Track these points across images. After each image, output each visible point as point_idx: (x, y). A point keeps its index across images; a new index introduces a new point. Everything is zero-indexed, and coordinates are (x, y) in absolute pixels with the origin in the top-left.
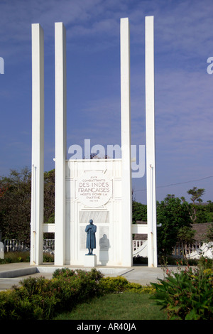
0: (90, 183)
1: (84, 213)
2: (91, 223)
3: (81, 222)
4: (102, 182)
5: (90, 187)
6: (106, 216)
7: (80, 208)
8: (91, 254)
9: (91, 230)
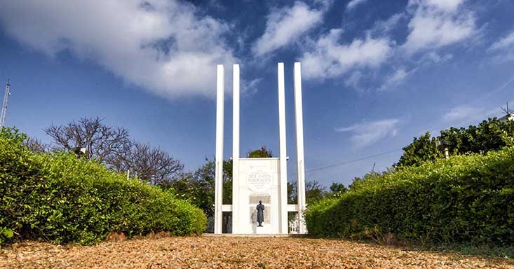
0: (257, 175)
1: (252, 196)
2: (260, 202)
3: (250, 204)
4: (265, 174)
6: (268, 199)
7: (249, 193)
8: (260, 225)
9: (260, 208)
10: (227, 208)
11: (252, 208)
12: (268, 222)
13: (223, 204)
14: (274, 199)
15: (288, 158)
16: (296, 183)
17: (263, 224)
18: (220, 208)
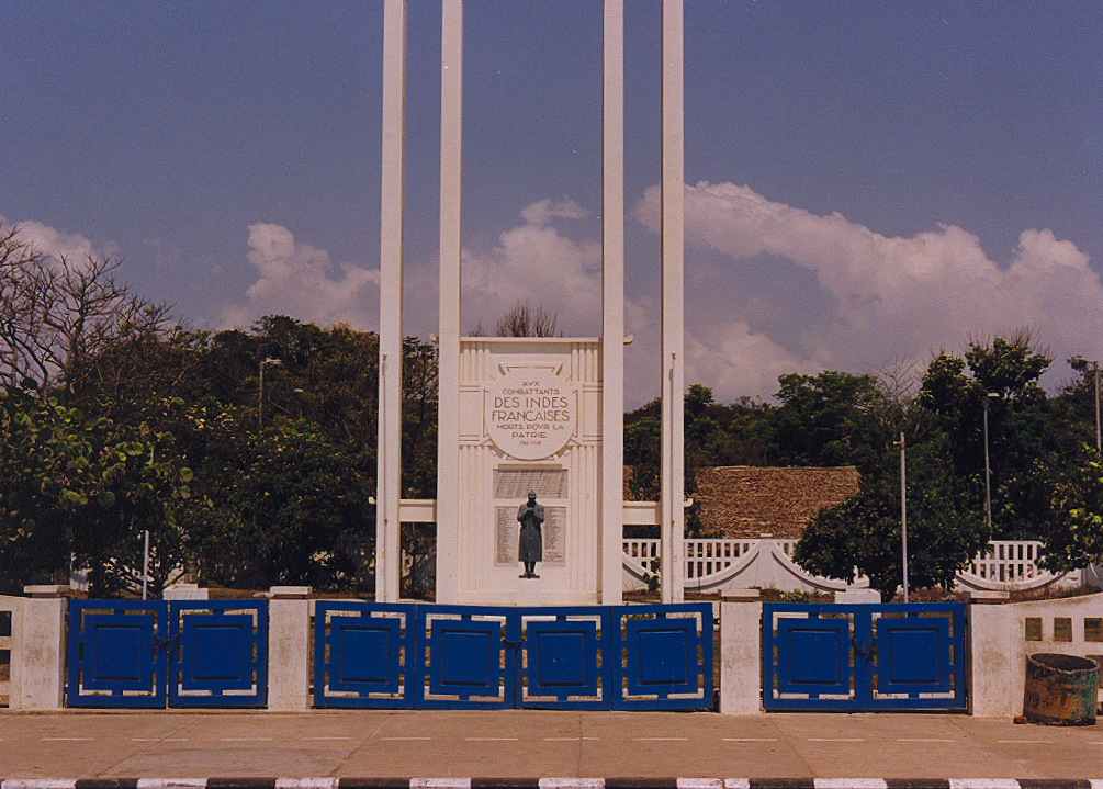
0: (522, 399)
2: (533, 500)
3: (496, 497)
4: (550, 397)
5: (522, 409)
6: (559, 482)
7: (496, 462)
8: (529, 574)
9: (532, 518)
10: (417, 512)
11: (501, 514)
12: (558, 558)
13: (404, 497)
14: (579, 483)
15: (629, 337)
17: (538, 568)
18: (392, 509)
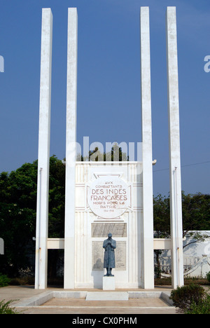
0: (105, 190)
1: (97, 225)
2: (110, 238)
3: (93, 237)
4: (118, 189)
5: (105, 195)
6: (122, 229)
7: (93, 219)
8: (109, 275)
9: (109, 246)
10: (55, 244)
11: (95, 245)
12: (123, 266)
13: (49, 237)
14: (132, 229)
15: (155, 161)
16: (168, 201)
17: (113, 271)
18: (43, 243)
